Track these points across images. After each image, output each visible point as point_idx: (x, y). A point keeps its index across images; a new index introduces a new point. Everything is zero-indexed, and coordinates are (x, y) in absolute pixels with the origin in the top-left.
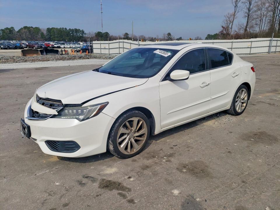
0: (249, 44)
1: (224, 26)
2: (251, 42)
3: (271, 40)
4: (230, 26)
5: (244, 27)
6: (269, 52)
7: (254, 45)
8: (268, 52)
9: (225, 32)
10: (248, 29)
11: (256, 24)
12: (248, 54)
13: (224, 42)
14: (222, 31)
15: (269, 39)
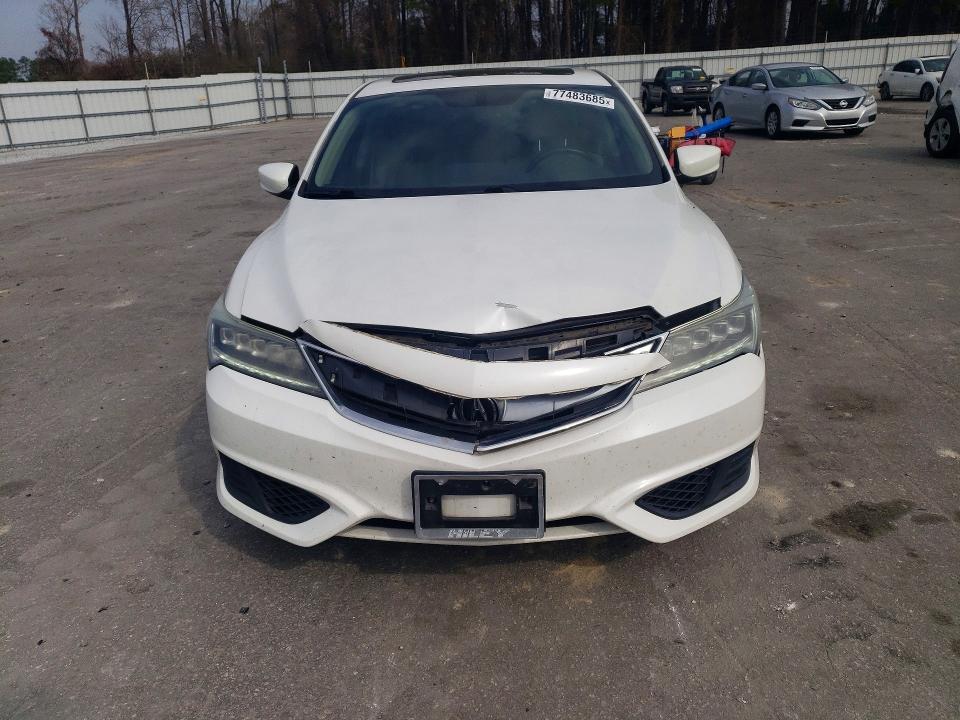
0: (198, 96)
1: (51, 30)
2: (205, 86)
3: (259, 81)
4: (73, 30)
5: (124, 37)
6: (262, 119)
7: (217, 95)
8: (259, 119)
9: (60, 53)
10: (140, 44)
11: (165, 28)
12: (204, 127)
13: (118, 91)
14: (50, 49)
15: (251, 76)
